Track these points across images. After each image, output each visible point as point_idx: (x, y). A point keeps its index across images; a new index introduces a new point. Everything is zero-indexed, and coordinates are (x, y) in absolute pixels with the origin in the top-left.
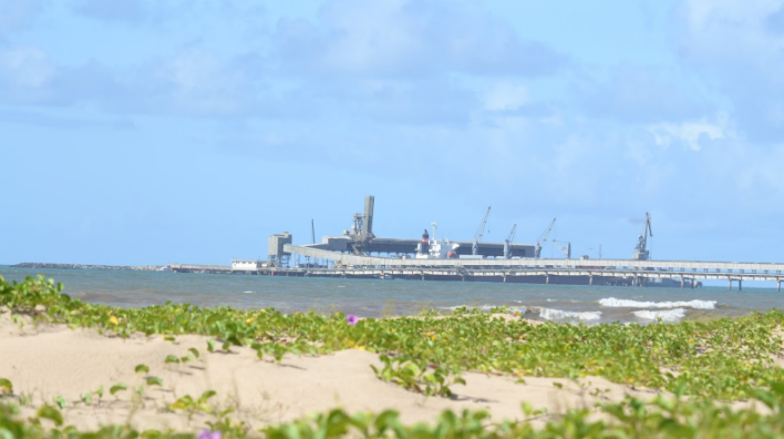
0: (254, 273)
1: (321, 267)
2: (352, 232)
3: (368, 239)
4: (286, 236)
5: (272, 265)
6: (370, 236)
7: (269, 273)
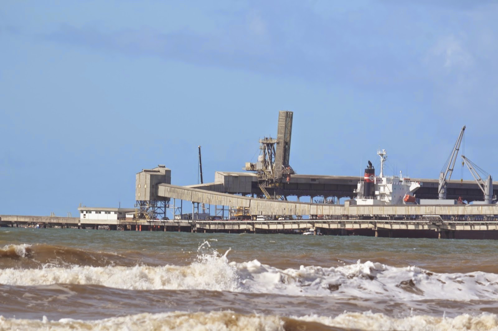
0: (113, 227)
1: (214, 218)
2: (259, 167)
3: (285, 176)
4: (162, 172)
5: (142, 217)
6: (287, 172)
7: (133, 227)
